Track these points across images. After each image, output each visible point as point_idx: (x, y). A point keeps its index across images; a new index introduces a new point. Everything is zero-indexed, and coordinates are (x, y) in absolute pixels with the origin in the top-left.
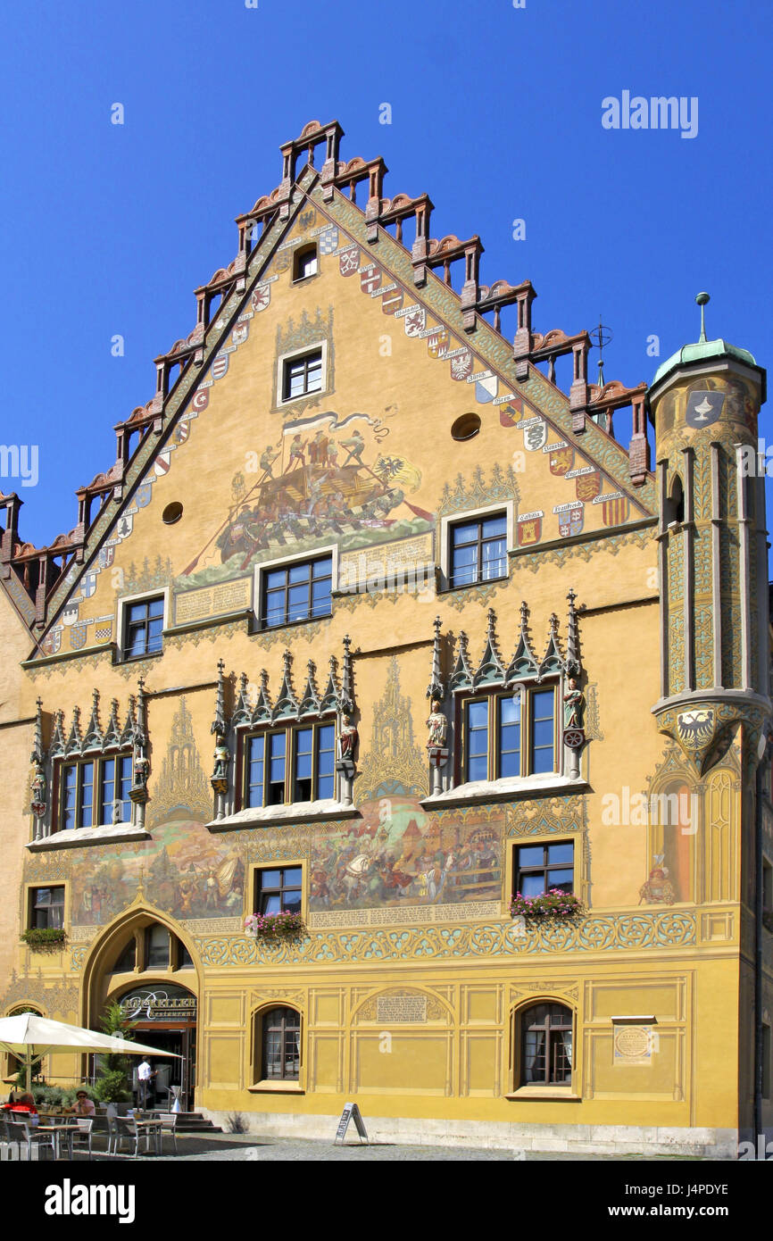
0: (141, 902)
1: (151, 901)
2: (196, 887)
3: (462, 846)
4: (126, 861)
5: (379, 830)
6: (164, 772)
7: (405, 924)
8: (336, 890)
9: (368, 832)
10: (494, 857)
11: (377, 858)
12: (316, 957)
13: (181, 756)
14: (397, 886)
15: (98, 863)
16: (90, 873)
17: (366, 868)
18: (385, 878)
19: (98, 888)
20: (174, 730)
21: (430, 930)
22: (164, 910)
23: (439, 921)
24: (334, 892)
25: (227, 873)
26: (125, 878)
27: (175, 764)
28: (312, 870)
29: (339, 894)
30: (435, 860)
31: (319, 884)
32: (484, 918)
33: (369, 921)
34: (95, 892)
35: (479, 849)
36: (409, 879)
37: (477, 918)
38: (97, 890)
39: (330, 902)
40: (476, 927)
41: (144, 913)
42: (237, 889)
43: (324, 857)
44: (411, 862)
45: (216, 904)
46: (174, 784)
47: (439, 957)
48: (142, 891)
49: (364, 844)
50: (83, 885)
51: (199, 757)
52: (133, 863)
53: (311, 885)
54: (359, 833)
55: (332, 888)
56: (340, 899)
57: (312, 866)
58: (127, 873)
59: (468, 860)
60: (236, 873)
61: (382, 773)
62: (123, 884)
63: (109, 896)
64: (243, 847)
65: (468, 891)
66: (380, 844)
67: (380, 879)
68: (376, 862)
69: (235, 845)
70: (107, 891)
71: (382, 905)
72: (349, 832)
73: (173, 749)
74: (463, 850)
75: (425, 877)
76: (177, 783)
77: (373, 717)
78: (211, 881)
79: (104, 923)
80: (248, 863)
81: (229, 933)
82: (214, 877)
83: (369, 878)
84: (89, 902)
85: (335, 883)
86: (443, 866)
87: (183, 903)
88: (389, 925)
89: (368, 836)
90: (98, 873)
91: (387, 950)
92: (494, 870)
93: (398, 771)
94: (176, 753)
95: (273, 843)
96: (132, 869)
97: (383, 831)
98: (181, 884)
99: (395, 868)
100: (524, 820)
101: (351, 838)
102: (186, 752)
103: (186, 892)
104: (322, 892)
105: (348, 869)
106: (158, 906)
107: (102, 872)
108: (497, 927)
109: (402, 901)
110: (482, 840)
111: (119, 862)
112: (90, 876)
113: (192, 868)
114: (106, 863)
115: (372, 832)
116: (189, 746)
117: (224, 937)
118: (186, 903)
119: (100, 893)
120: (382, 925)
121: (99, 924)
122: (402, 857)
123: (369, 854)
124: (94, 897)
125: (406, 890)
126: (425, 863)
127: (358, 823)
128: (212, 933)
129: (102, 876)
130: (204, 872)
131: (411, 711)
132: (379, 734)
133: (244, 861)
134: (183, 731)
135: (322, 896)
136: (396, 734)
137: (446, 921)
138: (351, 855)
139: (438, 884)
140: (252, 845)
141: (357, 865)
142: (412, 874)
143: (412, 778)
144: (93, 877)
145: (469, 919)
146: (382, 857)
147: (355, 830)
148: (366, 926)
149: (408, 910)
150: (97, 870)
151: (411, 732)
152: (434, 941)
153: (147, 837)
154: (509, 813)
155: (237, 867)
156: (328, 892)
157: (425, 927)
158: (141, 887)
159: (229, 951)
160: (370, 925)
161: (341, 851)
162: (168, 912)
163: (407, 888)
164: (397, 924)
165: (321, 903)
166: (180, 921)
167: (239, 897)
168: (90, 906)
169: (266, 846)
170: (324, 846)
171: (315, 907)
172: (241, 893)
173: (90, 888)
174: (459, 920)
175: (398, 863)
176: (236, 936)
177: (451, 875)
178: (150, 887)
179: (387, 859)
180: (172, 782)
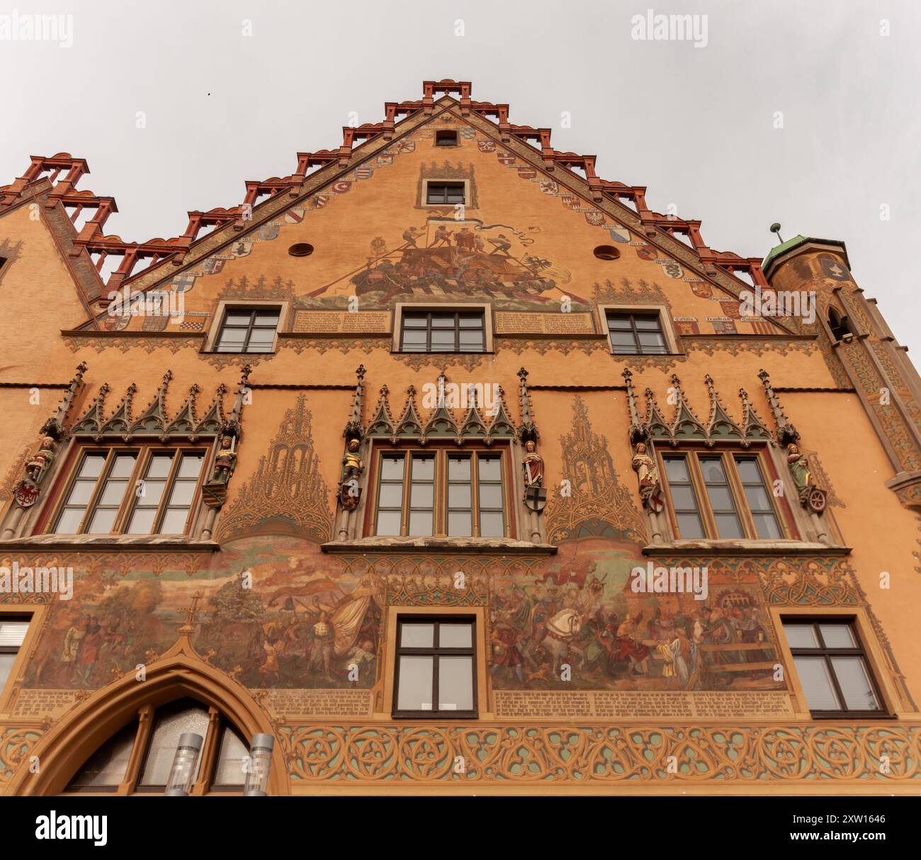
0: (182, 652)
1: (202, 652)
2: (292, 636)
3: (710, 611)
4: (168, 586)
5: (589, 578)
6: (260, 472)
7: (655, 719)
8: (532, 656)
9: (574, 579)
10: (759, 629)
11: (591, 616)
12: (509, 770)
13: (290, 458)
14: (627, 659)
15: (113, 582)
16: (93, 598)
17: (577, 628)
18: (608, 645)
19: (102, 624)
20: (284, 427)
21: (692, 731)
22: (227, 669)
23: (703, 718)
24: (531, 660)
25: (351, 616)
26: (158, 611)
27: (280, 464)
28: (493, 624)
29: (539, 665)
30: (676, 627)
31: (506, 645)
32: (771, 717)
33: (592, 709)
34: (91, 628)
35: (735, 616)
36: (644, 651)
37: (759, 716)
38: (98, 627)
39: (525, 676)
40: (764, 731)
41: (181, 673)
42: (368, 644)
43: (510, 607)
44: (642, 627)
45: (326, 666)
46: (274, 488)
47: (721, 779)
48: (190, 634)
49: (569, 594)
50: (72, 616)
51: (317, 461)
52: (179, 589)
53: (493, 646)
54: (560, 580)
55: (526, 654)
56: (541, 671)
57: (493, 618)
58: (164, 603)
59: (724, 630)
60: (366, 619)
61: (582, 510)
62: (155, 620)
63: (119, 639)
64: (380, 581)
65: (735, 674)
66: (593, 598)
67: (600, 646)
68: (591, 620)
69: (366, 577)
70: (120, 629)
71: (609, 685)
72: (546, 576)
73: (277, 448)
74: (714, 616)
75: (668, 649)
76: (278, 488)
77: (561, 450)
78: (320, 628)
79: (97, 686)
80: (388, 605)
81: (348, 717)
82: (327, 622)
83: (585, 643)
84: (75, 646)
85: (531, 645)
86: (690, 635)
87: (266, 659)
88: (626, 719)
89: (573, 585)
90: (109, 598)
91: (632, 763)
92: (764, 647)
93: (604, 510)
94: (283, 453)
95: (430, 581)
96: (177, 598)
97: (595, 580)
98: (266, 628)
99: (621, 632)
100: (784, 585)
101: (549, 584)
102: (298, 454)
103: (272, 642)
104: (512, 659)
105: (550, 627)
106: (215, 662)
107: (117, 597)
108: (796, 733)
109: (639, 681)
110: (735, 605)
111: (155, 587)
112: (89, 602)
113: (289, 605)
114: (130, 584)
115: (579, 580)
116: (304, 448)
117: (337, 724)
118: (270, 659)
119: (102, 632)
120: (615, 718)
121: (81, 687)
122: (628, 617)
123: (579, 609)
124: (90, 638)
125: (644, 665)
126: (664, 628)
127: (556, 566)
128: (315, 716)
129: (117, 606)
130: (310, 614)
131: (608, 449)
132: (572, 468)
133: (381, 601)
134: (297, 431)
135: (512, 665)
136: (593, 470)
137: (714, 718)
138: (552, 608)
139: (688, 660)
140: (395, 580)
141: (562, 623)
142: (649, 643)
143: (622, 520)
144: (96, 603)
145: (748, 717)
146: (598, 614)
147: (554, 576)
148: (588, 718)
149: (652, 698)
150: (106, 595)
151: (612, 470)
152: (705, 750)
153: (215, 549)
154: (762, 575)
155: (369, 609)
156: (522, 660)
157: (685, 725)
158: (188, 628)
159: (344, 751)
160: (594, 718)
161: (536, 601)
162: (232, 674)
163: (644, 662)
164: (639, 718)
165: (511, 676)
166: (254, 691)
167: (369, 657)
168: (74, 653)
169: (419, 583)
170: (509, 592)
171: (500, 682)
172: (373, 651)
173: (84, 622)
174: (733, 718)
175: (623, 626)
176: (359, 724)
177: (704, 649)
178: (206, 628)
179: (606, 619)
180: (271, 486)
